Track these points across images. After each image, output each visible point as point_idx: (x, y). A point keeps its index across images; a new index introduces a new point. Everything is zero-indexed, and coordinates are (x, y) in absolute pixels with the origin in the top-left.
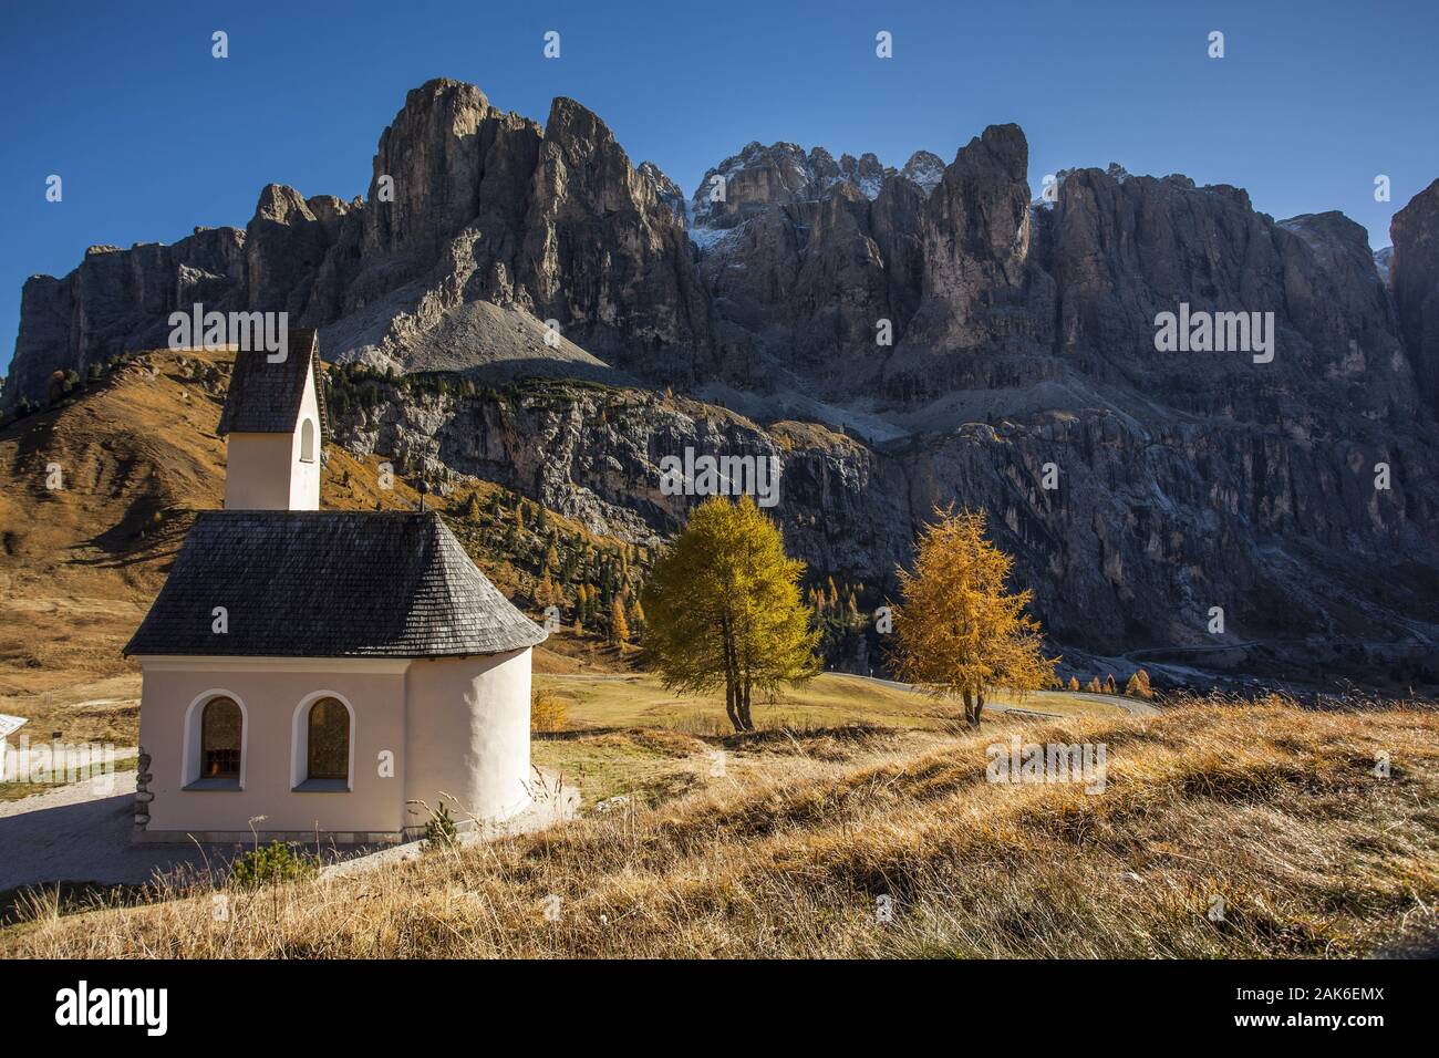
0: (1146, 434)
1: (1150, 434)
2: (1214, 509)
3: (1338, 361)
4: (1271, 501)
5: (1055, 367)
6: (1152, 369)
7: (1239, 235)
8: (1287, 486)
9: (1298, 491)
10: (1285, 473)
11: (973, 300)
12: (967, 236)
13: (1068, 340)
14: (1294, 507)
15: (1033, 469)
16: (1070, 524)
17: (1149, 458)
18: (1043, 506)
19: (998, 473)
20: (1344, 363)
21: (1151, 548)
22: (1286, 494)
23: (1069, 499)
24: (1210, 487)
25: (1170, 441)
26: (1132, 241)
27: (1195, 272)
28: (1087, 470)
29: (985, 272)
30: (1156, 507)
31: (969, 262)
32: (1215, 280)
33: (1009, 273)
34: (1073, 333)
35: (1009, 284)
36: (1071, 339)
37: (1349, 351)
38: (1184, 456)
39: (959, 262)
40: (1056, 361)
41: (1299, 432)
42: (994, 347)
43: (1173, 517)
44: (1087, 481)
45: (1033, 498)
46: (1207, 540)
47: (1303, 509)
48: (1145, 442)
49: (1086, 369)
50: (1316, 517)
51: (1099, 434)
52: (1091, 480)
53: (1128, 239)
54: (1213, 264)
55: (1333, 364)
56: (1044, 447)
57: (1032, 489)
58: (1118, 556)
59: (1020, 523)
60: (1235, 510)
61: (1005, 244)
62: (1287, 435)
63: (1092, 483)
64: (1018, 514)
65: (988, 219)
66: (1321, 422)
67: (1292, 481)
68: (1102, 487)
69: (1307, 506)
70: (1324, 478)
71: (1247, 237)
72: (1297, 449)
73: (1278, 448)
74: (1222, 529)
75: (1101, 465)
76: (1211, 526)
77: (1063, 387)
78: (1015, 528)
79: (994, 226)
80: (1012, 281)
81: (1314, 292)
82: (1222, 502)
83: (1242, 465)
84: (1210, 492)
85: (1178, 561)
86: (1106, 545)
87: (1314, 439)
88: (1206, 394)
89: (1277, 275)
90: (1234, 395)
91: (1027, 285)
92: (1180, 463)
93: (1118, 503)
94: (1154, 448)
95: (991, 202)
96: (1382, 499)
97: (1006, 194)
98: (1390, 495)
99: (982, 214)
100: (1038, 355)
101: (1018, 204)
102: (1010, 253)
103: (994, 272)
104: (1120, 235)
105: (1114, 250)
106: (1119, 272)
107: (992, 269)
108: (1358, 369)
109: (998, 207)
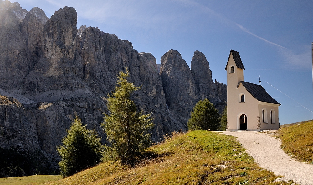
3: (151, 91)
5: (83, 85)
7: (130, 55)
11: (58, 60)
12: (58, 40)
13: (86, 77)
19: (67, 117)
27: (119, 63)
28: (92, 117)
29: (62, 52)
31: (58, 48)
33: (70, 54)
34: (88, 75)
35: (70, 58)
36: (87, 77)
37: (153, 89)
39: (54, 48)
40: (83, 83)
42: (64, 77)
44: (92, 120)
49: (91, 87)
51: (95, 106)
52: (93, 120)
53: (103, 50)
54: (124, 61)
56: (80, 109)
61: (69, 45)
65: (64, 36)
66: (147, 107)
68: (96, 122)
71: (132, 56)
75: (96, 116)
77: (85, 92)
79: (66, 38)
80: (71, 57)
81: (146, 73)
89: (138, 67)
91: (75, 59)
95: (66, 31)
96: (159, 128)
97: (71, 29)
98: (161, 127)
99: (63, 34)
100: (78, 81)
101: (74, 33)
102: (70, 48)
103: (65, 53)
104: (101, 49)
105: (99, 53)
106: (100, 59)
107: (65, 52)
108: (155, 94)
109: (67, 33)
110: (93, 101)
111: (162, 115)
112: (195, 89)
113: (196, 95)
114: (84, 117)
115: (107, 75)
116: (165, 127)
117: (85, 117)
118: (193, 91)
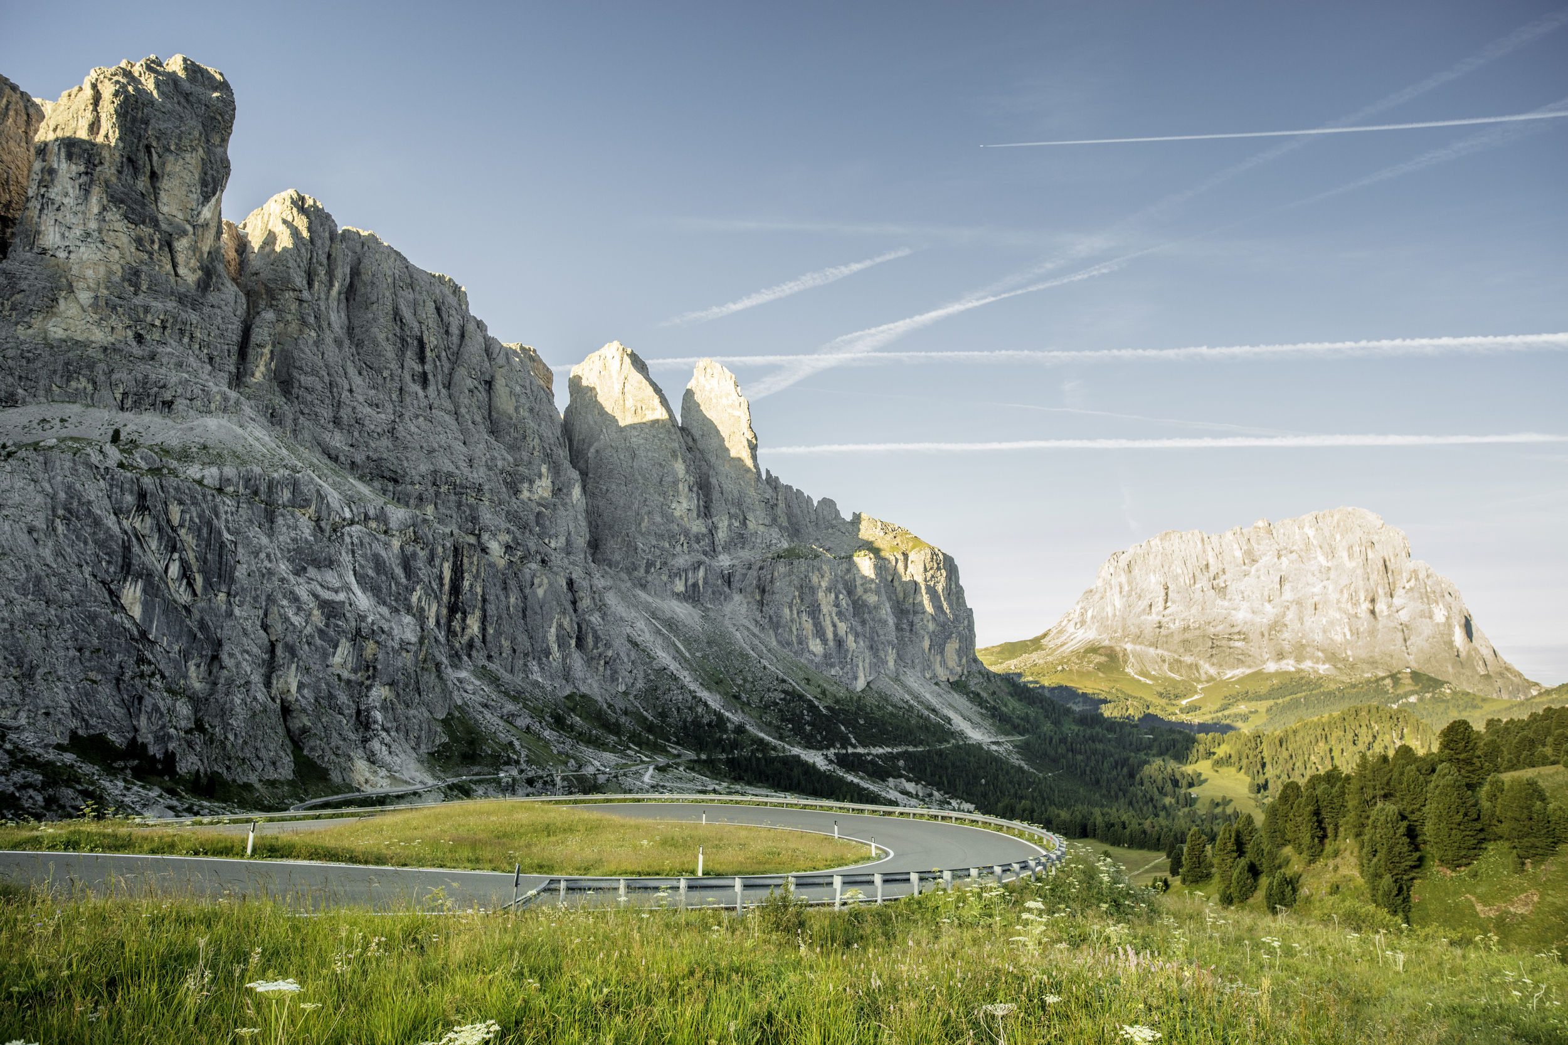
0: (347, 510)
1: (351, 511)
2: (414, 616)
3: (531, 483)
4: (464, 620)
5: (232, 402)
6: (352, 446)
7: (455, 330)
8: (479, 605)
9: (489, 612)
10: (479, 590)
11: (110, 272)
12: (119, 179)
13: (253, 375)
14: (484, 629)
15: (182, 526)
16: (230, 614)
17: (347, 539)
18: (190, 584)
19: (119, 523)
20: (535, 487)
21: (337, 659)
22: (478, 613)
23: (232, 580)
24: (414, 590)
25: (373, 525)
26: (343, 296)
27: (409, 353)
28: (265, 540)
29: (139, 241)
30: (351, 605)
31: (114, 216)
32: (428, 367)
33: (181, 258)
34: (262, 368)
35: (177, 275)
36: (258, 374)
37: (540, 476)
38: (387, 546)
39: (96, 210)
40: (233, 395)
41: (495, 547)
42: (137, 350)
43: (370, 620)
44: (263, 555)
45: (174, 570)
46: (404, 654)
47: (491, 631)
48: (344, 520)
49: (274, 418)
50: (503, 642)
51: (286, 495)
52: (268, 556)
53: (340, 293)
54: (428, 350)
55: (526, 485)
56: (204, 496)
57: (176, 556)
58: (294, 666)
59: (147, 607)
60: (432, 622)
61: (180, 216)
62: (484, 550)
63: (270, 561)
64: (144, 591)
65: (159, 172)
66: (514, 539)
67: (484, 600)
68: (283, 568)
69: (495, 630)
70: (512, 600)
71: (462, 336)
72: (491, 565)
73: (475, 558)
74: (421, 641)
75: (284, 537)
76: (411, 637)
77: (239, 431)
78: (137, 612)
79: (165, 184)
80: (181, 271)
81: (516, 409)
82: (422, 610)
83: (441, 572)
84: (411, 594)
85: (368, 678)
86: (279, 651)
87: (507, 557)
88: (409, 487)
89: (486, 382)
90: (437, 494)
91: (205, 284)
92: (383, 553)
93: (302, 592)
94: (355, 528)
95: (167, 150)
96: (560, 626)
97: (194, 149)
98: (566, 623)
99: (151, 161)
100: (207, 380)
101: (210, 172)
102: (185, 233)
103: (156, 247)
104: (331, 285)
105: (323, 296)
106: (325, 325)
107: (153, 242)
108: (546, 495)
109: (176, 160)
110: (276, 471)
111: (571, 580)
112: (698, 494)
113: (698, 516)
114: (220, 533)
115: (351, 391)
116: (584, 626)
117: (226, 535)
118: (690, 500)
